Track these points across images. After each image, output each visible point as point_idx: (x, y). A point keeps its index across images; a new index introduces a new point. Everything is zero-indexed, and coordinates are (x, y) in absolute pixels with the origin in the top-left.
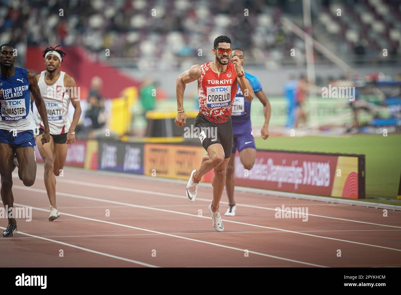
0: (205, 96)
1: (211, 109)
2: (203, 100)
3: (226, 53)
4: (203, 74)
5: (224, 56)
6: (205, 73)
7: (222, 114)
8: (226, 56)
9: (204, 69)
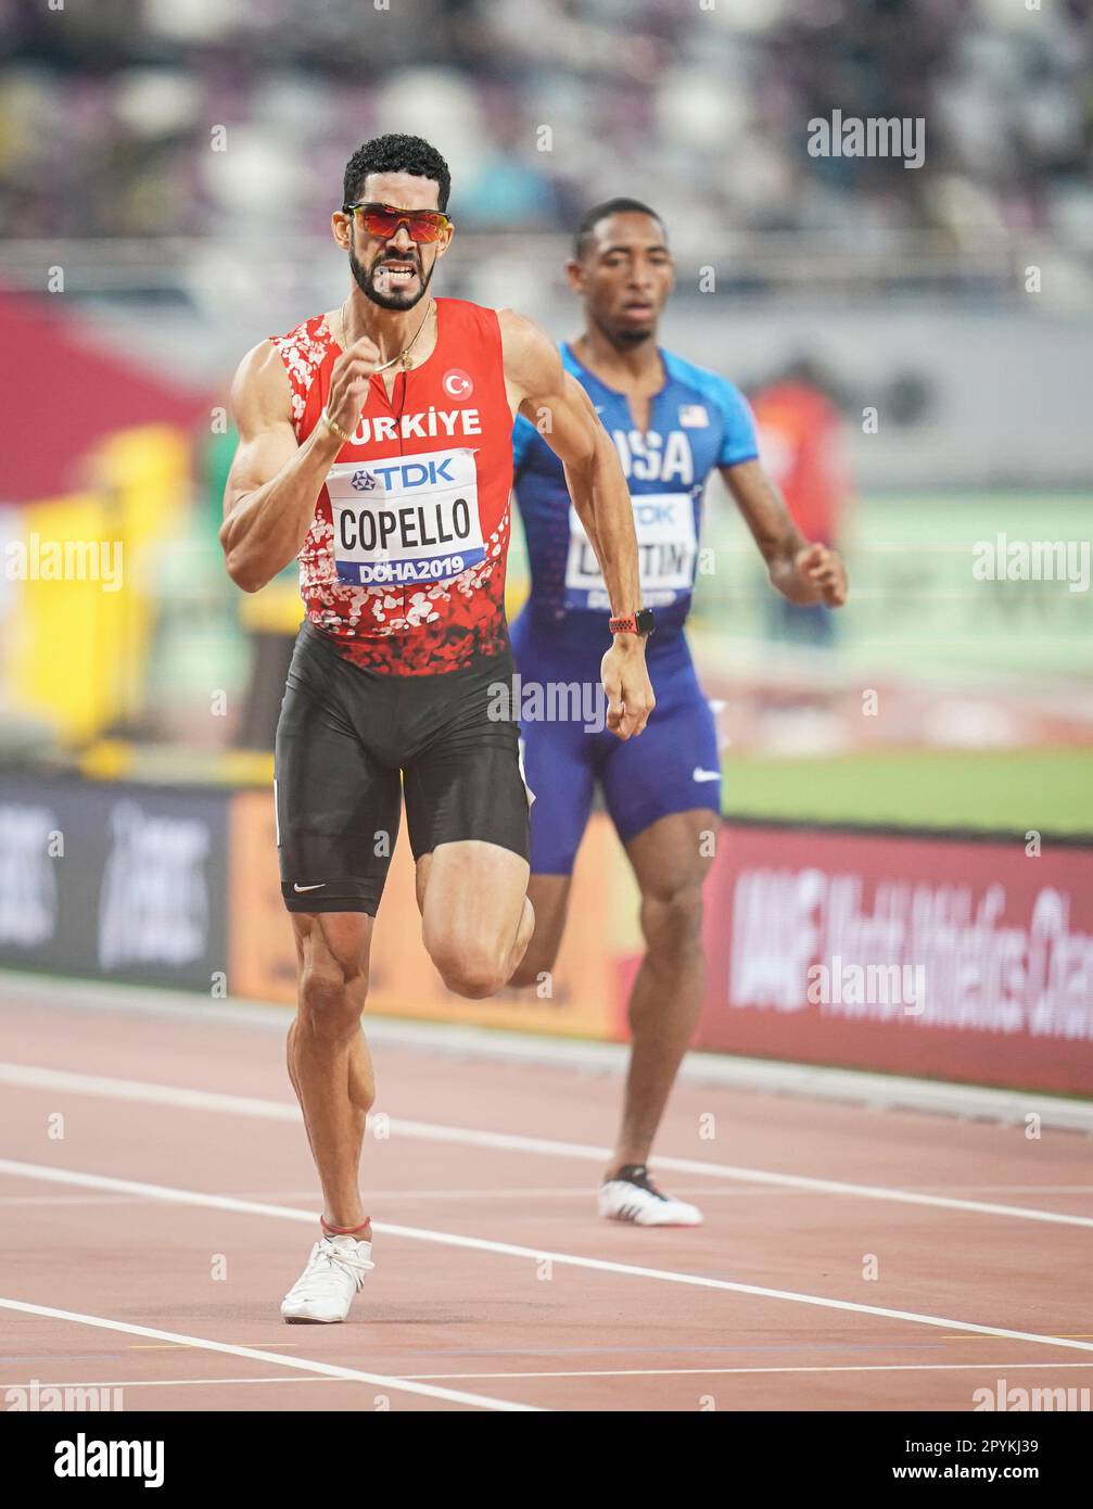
0: (323, 521)
1: (354, 595)
2: (316, 547)
3: (403, 232)
4: (304, 386)
5: (394, 252)
6: (309, 382)
7: (423, 620)
8: (406, 256)
9: (304, 356)
